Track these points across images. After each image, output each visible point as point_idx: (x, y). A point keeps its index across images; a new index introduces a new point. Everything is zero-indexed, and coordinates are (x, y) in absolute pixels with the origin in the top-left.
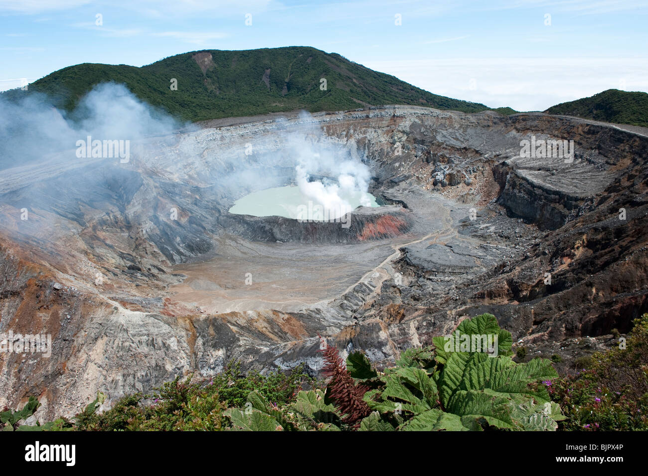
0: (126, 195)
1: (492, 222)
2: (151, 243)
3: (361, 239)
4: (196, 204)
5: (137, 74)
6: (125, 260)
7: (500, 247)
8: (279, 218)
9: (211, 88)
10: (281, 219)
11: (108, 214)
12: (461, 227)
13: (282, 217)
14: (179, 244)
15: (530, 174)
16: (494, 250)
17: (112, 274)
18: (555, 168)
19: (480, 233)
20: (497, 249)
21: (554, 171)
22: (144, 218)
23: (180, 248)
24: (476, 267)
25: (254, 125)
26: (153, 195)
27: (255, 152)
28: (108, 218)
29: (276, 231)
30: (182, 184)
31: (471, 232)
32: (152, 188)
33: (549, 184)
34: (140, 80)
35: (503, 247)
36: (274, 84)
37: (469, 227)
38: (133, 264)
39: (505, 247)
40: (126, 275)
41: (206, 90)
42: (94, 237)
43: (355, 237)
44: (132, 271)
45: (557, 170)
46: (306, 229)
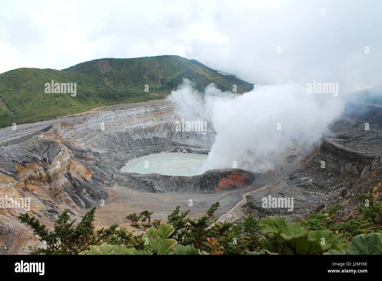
0: (49, 158)
1: (310, 176)
2: (65, 193)
3: (217, 189)
4: (96, 165)
5: (58, 75)
6: (46, 205)
7: (317, 193)
8: (158, 175)
9: (108, 84)
10: (158, 176)
11: (35, 172)
12: (289, 180)
13: (159, 174)
14: (85, 194)
15: (334, 141)
16: (313, 196)
17: (37, 216)
18: (351, 137)
19: (302, 184)
20: (315, 195)
21: (351, 139)
22: (60, 175)
23: (85, 197)
24: (301, 208)
25: (138, 109)
26: (67, 158)
27: (139, 128)
28: (36, 175)
29: (155, 183)
30: (87, 151)
31: (296, 183)
32: (67, 153)
33: (348, 147)
34: (59, 79)
35: (320, 194)
36: (152, 81)
37: (294, 179)
38: (53, 208)
39: (321, 194)
40: (47, 217)
41: (104, 85)
42: (25, 188)
43: (213, 189)
44: (51, 214)
45: (352, 138)
46: (177, 183)
